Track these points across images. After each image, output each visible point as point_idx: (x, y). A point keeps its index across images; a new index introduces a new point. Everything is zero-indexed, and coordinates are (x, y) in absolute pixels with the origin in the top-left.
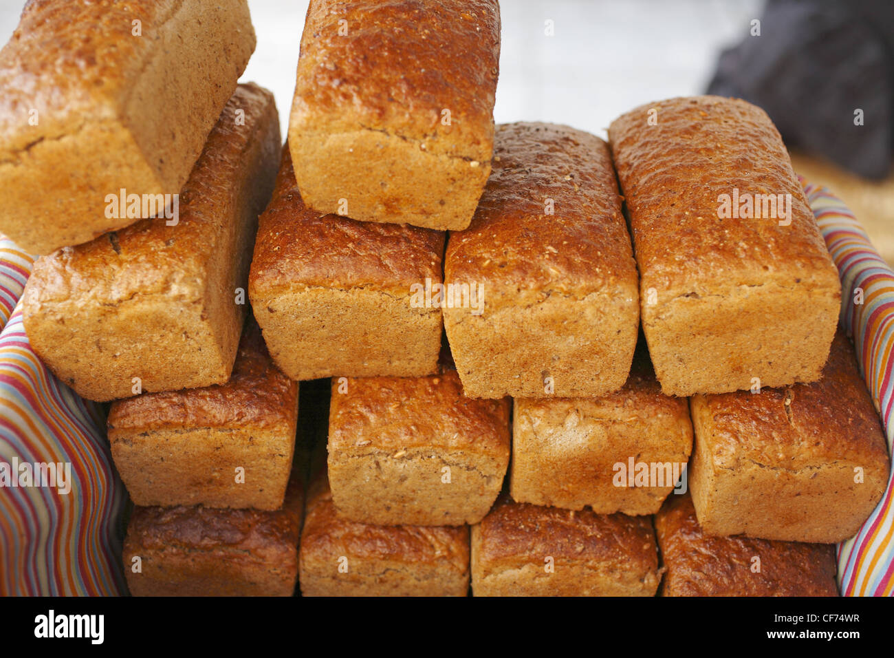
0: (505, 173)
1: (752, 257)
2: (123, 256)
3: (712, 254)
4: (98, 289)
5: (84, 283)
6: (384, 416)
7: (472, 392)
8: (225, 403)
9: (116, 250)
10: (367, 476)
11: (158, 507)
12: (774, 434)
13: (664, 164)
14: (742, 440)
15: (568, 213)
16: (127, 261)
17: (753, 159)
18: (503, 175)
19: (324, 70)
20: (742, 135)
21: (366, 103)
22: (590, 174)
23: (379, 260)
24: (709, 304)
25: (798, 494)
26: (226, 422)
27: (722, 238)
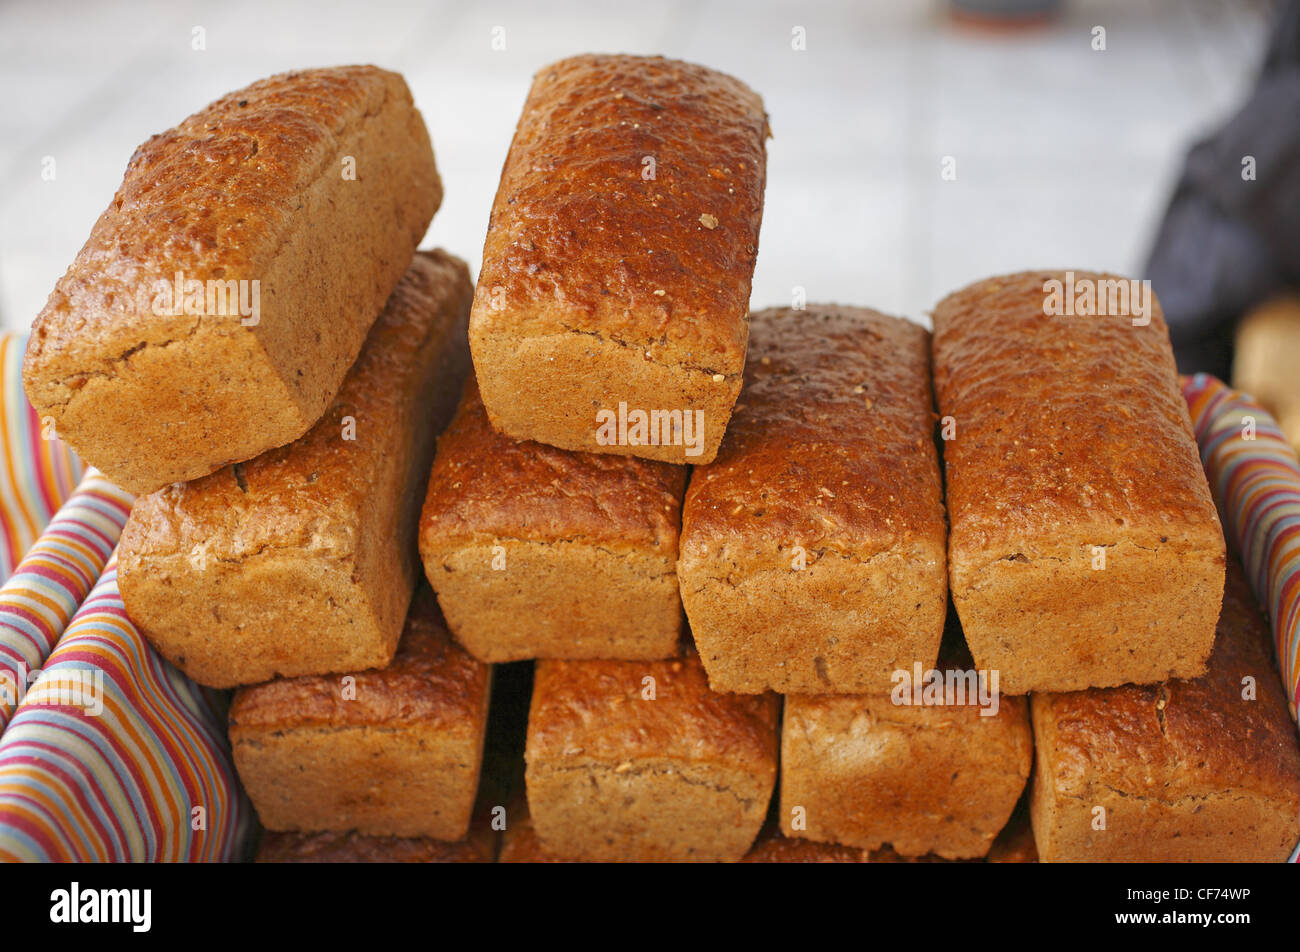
0: (773, 381)
1: (1101, 506)
2: (250, 495)
3: (1046, 501)
4: (216, 539)
5: (198, 531)
6: (602, 715)
7: (721, 685)
8: (386, 693)
9: (242, 487)
10: (579, 797)
11: (297, 832)
12: (1140, 750)
13: (993, 371)
14: (1095, 757)
15: (854, 440)
16: (255, 502)
17: (1117, 365)
18: (770, 385)
19: (518, 251)
20: (1107, 329)
21: (572, 296)
22: (891, 384)
23: (594, 503)
24: (1042, 569)
25: (1177, 835)
26: (387, 719)
27: (1061, 479)
